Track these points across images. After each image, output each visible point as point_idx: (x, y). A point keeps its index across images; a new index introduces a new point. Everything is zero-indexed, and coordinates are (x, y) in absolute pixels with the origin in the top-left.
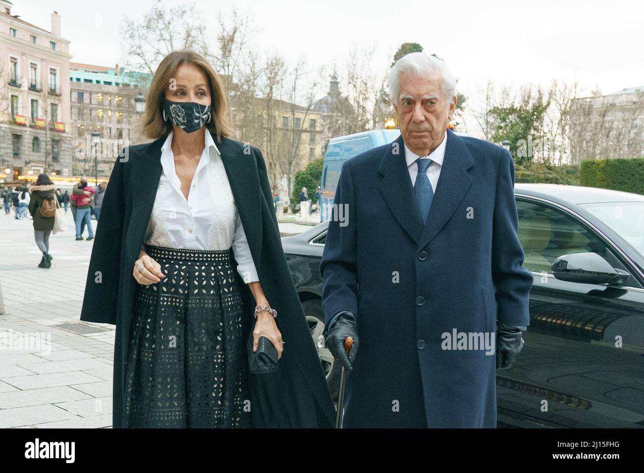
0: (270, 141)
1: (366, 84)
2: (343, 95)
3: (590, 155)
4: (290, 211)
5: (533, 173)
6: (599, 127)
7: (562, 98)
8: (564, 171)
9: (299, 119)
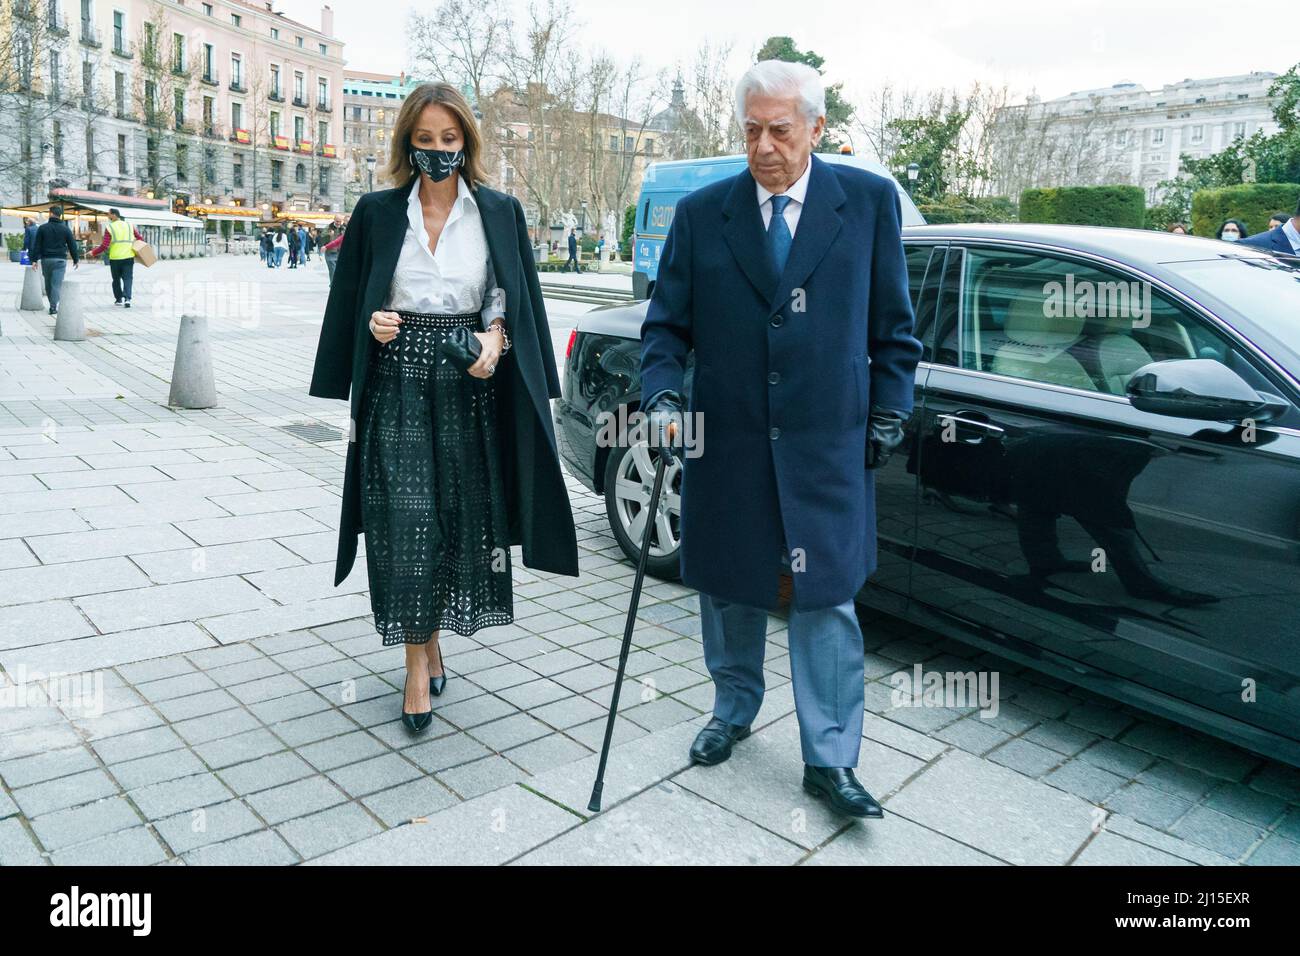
0: (594, 167)
1: (720, 92)
2: (690, 107)
3: (1024, 182)
4: (618, 258)
5: (948, 208)
6: (1036, 145)
7: (986, 107)
8: (992, 205)
9: (632, 139)
